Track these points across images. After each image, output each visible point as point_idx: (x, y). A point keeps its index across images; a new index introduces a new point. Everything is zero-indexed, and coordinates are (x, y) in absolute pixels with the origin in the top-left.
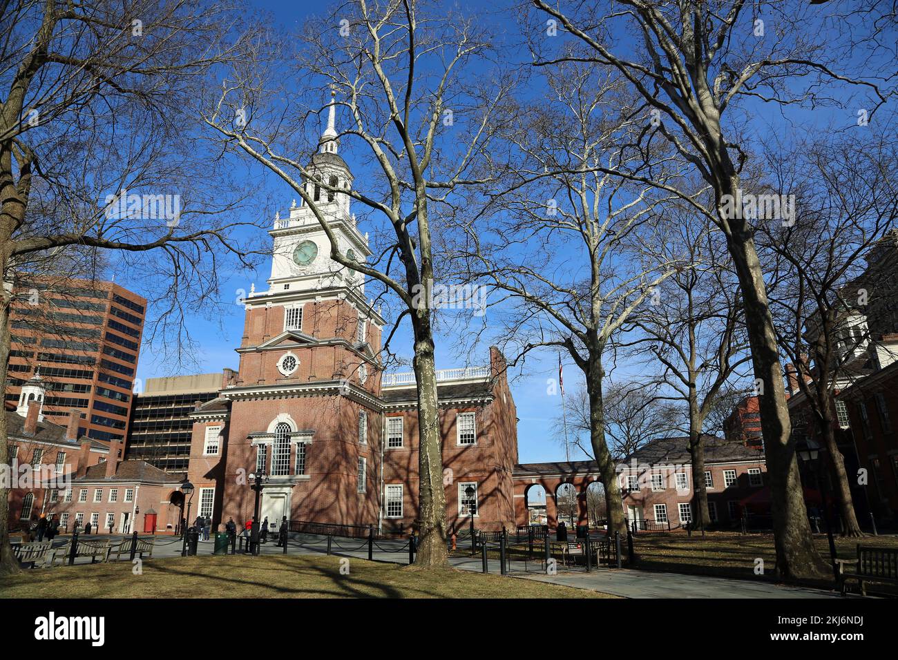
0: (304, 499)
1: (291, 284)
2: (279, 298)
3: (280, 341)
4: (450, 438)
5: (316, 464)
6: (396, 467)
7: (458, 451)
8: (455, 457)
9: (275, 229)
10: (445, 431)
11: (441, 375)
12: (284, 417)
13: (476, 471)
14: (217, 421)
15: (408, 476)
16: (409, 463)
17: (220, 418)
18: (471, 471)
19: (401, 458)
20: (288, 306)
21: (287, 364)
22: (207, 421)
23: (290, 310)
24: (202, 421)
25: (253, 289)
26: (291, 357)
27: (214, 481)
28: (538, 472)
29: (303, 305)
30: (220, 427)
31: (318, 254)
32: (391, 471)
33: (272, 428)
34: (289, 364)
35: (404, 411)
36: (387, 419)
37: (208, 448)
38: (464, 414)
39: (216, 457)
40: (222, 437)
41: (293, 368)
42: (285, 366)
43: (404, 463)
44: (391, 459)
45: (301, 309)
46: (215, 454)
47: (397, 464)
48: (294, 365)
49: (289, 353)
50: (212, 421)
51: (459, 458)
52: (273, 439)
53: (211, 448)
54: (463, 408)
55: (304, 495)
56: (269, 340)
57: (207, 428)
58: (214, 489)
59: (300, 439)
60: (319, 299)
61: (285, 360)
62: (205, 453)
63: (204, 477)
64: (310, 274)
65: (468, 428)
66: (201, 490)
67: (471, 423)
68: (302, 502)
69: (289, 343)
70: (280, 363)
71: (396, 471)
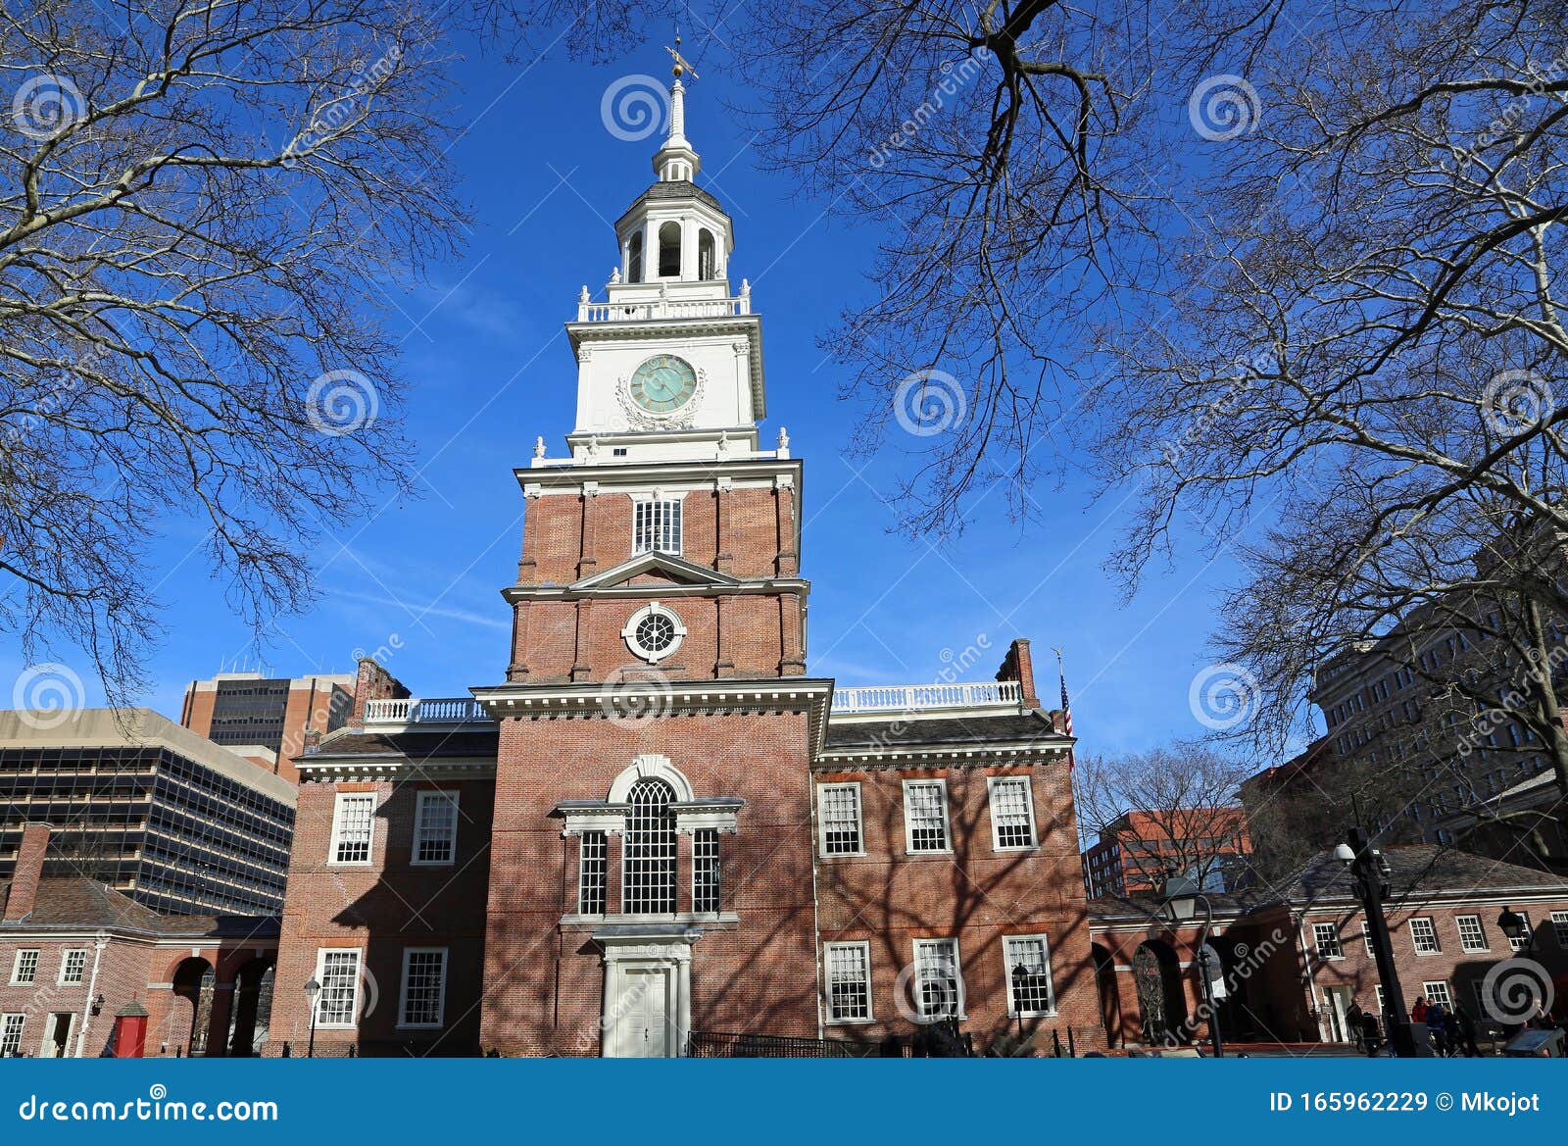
0: (735, 976)
1: (631, 449)
2: (610, 476)
3: (627, 577)
4: (982, 834)
5: (760, 883)
6: (854, 899)
7: (1003, 864)
8: (997, 879)
9: (580, 320)
10: (969, 819)
11: (908, 696)
12: (655, 765)
13: (1048, 909)
14: (367, 779)
15: (886, 921)
16: (888, 893)
17: (379, 774)
18: (1038, 910)
19: (868, 879)
20: (641, 495)
21: (648, 634)
22: (339, 780)
23: (649, 506)
24: (326, 779)
25: (541, 449)
26: (660, 618)
27: (363, 932)
28: (1101, 919)
29: (682, 496)
30: (374, 796)
31: (698, 388)
32: (846, 910)
33: (619, 794)
34: (655, 634)
35: (862, 770)
36: (821, 787)
37: (342, 847)
38: (1009, 779)
39: (364, 871)
40: (384, 822)
41: (666, 644)
42: (642, 634)
43: (877, 891)
44: (844, 883)
45: (676, 506)
46: (360, 863)
47: (859, 893)
48: (670, 637)
49: (656, 607)
50: (353, 780)
51: (1007, 879)
52: (623, 818)
53: (350, 846)
54: (1001, 767)
55: (734, 964)
56: (594, 574)
57: (339, 797)
58: (359, 951)
59: (709, 821)
60: (724, 483)
61: (644, 624)
62: (333, 859)
63: (335, 920)
64: (679, 428)
65: (1013, 812)
66: (322, 953)
67: (1020, 800)
68: (730, 985)
69: (650, 584)
70: (630, 630)
71: (855, 911)
